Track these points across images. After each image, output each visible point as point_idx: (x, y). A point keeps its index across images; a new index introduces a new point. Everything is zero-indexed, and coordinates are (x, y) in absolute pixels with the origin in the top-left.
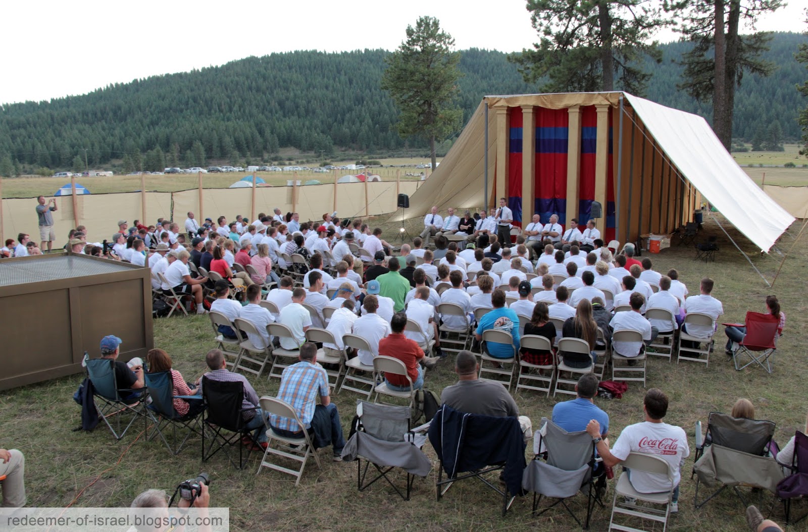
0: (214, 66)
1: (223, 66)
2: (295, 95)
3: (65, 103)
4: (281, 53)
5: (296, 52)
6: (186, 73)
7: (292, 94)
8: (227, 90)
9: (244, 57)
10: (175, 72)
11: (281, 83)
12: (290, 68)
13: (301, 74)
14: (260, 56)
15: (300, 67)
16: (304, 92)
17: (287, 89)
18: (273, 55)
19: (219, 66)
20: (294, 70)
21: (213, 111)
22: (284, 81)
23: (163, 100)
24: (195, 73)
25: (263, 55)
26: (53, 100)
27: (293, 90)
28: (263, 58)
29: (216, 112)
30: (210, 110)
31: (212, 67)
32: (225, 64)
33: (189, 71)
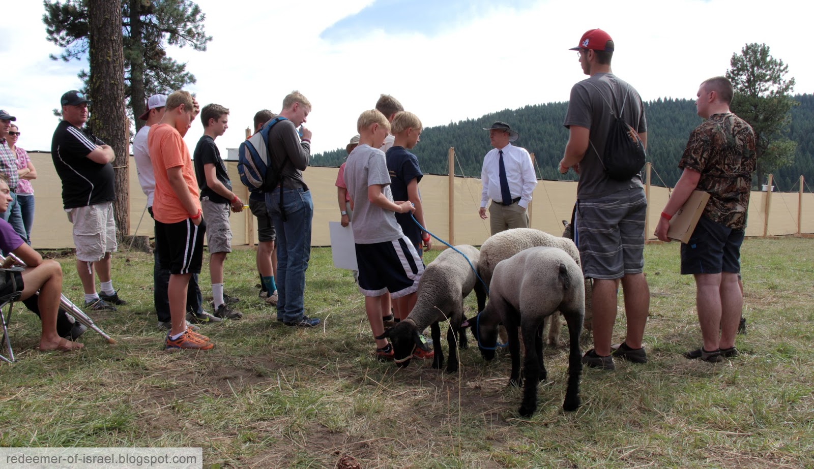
0: (470, 119)
1: (479, 119)
2: (549, 146)
3: (335, 156)
4: (535, 106)
5: (549, 104)
6: (444, 127)
7: (546, 145)
8: (483, 141)
9: (499, 111)
10: (434, 126)
11: (536, 135)
12: (544, 120)
13: (554, 126)
14: (514, 110)
15: (554, 119)
16: (559, 143)
17: (541, 140)
18: (527, 107)
19: (476, 119)
20: (547, 122)
21: (470, 162)
22: (538, 132)
23: (423, 151)
24: (452, 127)
25: (517, 108)
26: (325, 153)
27: (547, 141)
28: (518, 111)
29: (472, 162)
30: (467, 161)
31: (468, 121)
32: (481, 117)
33: (447, 125)
